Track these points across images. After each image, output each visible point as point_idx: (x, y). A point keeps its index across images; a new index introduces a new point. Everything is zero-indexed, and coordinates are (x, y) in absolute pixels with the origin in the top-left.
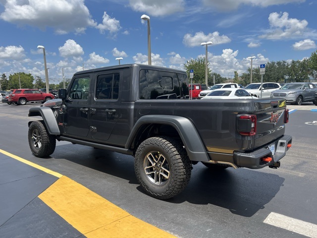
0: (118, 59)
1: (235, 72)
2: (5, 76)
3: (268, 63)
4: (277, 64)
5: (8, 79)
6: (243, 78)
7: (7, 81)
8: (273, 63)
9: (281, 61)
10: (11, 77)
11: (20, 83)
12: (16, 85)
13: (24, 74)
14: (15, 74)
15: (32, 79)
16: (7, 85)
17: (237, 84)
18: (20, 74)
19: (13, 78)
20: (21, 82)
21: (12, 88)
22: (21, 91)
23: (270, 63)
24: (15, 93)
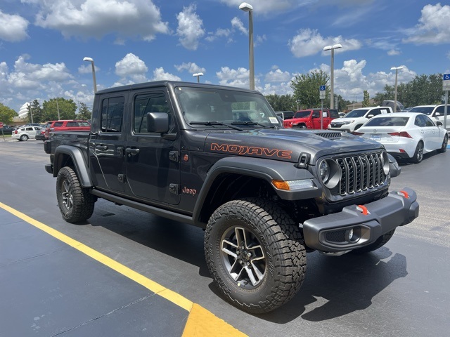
0: (196, 75)
1: (365, 92)
2: (38, 104)
3: (417, 77)
4: (430, 78)
5: (42, 108)
6: (376, 101)
7: (40, 109)
8: (425, 78)
9: (437, 75)
10: (45, 105)
11: (58, 113)
12: (53, 116)
13: (63, 100)
14: (51, 100)
15: (75, 107)
16: (41, 115)
17: (390, 108)
18: (59, 100)
19: (48, 106)
20: (60, 111)
21: (48, 119)
22: (62, 123)
23: (419, 77)
24: (54, 126)
